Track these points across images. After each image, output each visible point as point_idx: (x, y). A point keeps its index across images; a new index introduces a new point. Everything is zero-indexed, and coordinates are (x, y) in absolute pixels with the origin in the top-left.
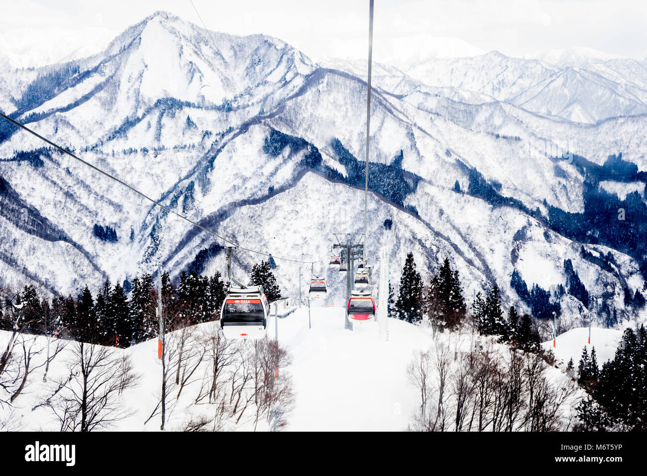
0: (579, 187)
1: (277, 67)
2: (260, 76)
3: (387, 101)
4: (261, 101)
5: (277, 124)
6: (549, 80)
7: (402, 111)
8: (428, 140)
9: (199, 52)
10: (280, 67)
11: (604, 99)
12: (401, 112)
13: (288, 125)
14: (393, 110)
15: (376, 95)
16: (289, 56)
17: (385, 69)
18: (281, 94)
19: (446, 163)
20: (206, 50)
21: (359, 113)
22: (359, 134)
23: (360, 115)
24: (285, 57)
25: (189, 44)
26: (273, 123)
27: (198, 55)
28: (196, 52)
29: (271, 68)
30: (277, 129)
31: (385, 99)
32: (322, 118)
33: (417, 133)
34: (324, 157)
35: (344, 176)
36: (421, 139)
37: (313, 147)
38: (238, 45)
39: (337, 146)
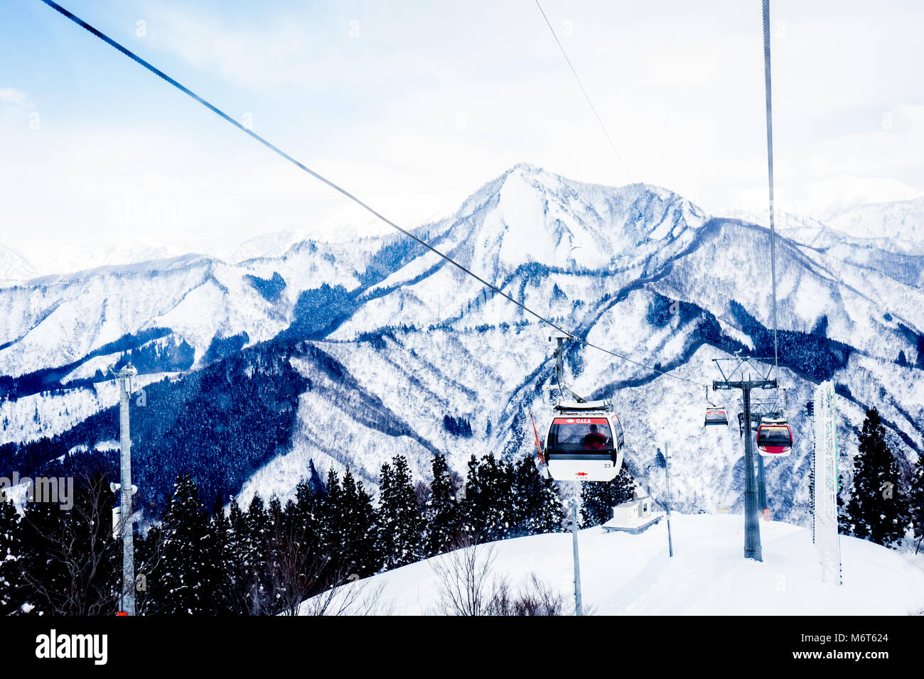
1: (662, 221)
2: (641, 233)
3: (802, 254)
4: (643, 262)
5: (663, 288)
7: (824, 265)
8: (859, 300)
9: (567, 208)
10: (665, 221)
12: (822, 268)
13: (677, 289)
14: (812, 265)
16: (676, 207)
18: (667, 252)
19: (886, 328)
20: (576, 205)
24: (671, 209)
25: (555, 198)
26: (658, 287)
27: (566, 211)
28: (563, 208)
29: (654, 224)
30: (663, 294)
31: (800, 252)
32: (719, 278)
33: (844, 292)
34: (723, 325)
35: (751, 349)
36: (850, 300)
37: (709, 314)
38: (614, 198)
39: (740, 313)
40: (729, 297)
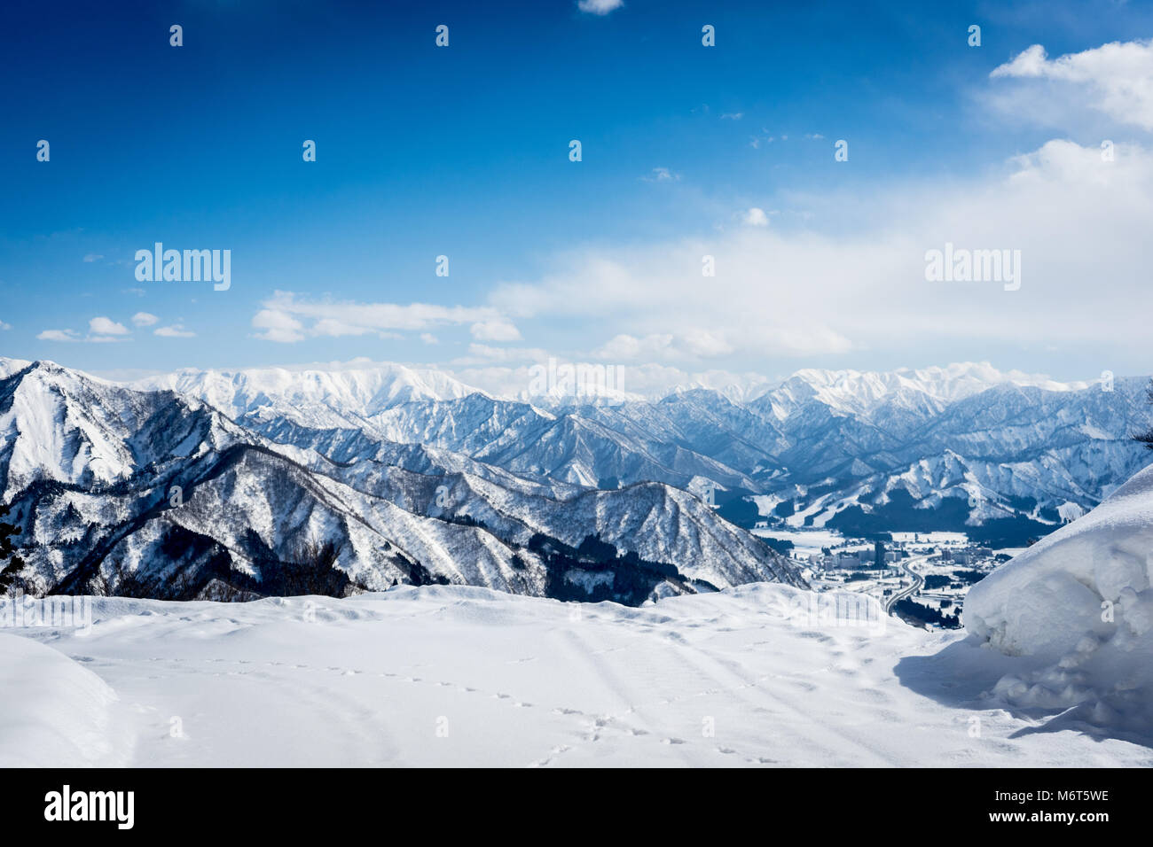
0: (541, 579)
1: (190, 433)
2: (167, 444)
3: (318, 483)
4: (165, 482)
5: (181, 516)
6: (542, 430)
7: (337, 494)
8: (364, 530)
9: (88, 414)
10: (193, 434)
11: (607, 453)
12: (335, 496)
13: (195, 516)
14: (325, 494)
15: (306, 476)
16: (204, 420)
17: (341, 415)
18: (189, 474)
19: (384, 557)
20: (96, 411)
21: (283, 498)
22: (282, 525)
23: (285, 502)
24: (200, 422)
25: (76, 403)
26: (176, 515)
27: (87, 418)
28: (84, 415)
29: (182, 435)
30: (181, 523)
31: (316, 481)
32: (237, 506)
33: (350, 522)
34: (235, 557)
35: (257, 581)
36: (356, 530)
37: (222, 547)
38: (140, 404)
39: (255, 540)
40: (246, 524)
